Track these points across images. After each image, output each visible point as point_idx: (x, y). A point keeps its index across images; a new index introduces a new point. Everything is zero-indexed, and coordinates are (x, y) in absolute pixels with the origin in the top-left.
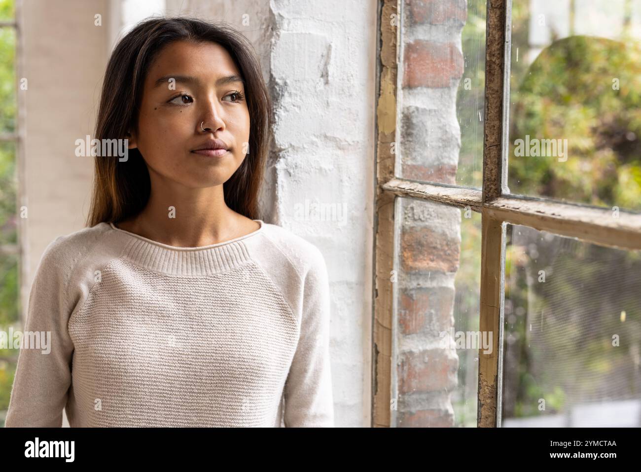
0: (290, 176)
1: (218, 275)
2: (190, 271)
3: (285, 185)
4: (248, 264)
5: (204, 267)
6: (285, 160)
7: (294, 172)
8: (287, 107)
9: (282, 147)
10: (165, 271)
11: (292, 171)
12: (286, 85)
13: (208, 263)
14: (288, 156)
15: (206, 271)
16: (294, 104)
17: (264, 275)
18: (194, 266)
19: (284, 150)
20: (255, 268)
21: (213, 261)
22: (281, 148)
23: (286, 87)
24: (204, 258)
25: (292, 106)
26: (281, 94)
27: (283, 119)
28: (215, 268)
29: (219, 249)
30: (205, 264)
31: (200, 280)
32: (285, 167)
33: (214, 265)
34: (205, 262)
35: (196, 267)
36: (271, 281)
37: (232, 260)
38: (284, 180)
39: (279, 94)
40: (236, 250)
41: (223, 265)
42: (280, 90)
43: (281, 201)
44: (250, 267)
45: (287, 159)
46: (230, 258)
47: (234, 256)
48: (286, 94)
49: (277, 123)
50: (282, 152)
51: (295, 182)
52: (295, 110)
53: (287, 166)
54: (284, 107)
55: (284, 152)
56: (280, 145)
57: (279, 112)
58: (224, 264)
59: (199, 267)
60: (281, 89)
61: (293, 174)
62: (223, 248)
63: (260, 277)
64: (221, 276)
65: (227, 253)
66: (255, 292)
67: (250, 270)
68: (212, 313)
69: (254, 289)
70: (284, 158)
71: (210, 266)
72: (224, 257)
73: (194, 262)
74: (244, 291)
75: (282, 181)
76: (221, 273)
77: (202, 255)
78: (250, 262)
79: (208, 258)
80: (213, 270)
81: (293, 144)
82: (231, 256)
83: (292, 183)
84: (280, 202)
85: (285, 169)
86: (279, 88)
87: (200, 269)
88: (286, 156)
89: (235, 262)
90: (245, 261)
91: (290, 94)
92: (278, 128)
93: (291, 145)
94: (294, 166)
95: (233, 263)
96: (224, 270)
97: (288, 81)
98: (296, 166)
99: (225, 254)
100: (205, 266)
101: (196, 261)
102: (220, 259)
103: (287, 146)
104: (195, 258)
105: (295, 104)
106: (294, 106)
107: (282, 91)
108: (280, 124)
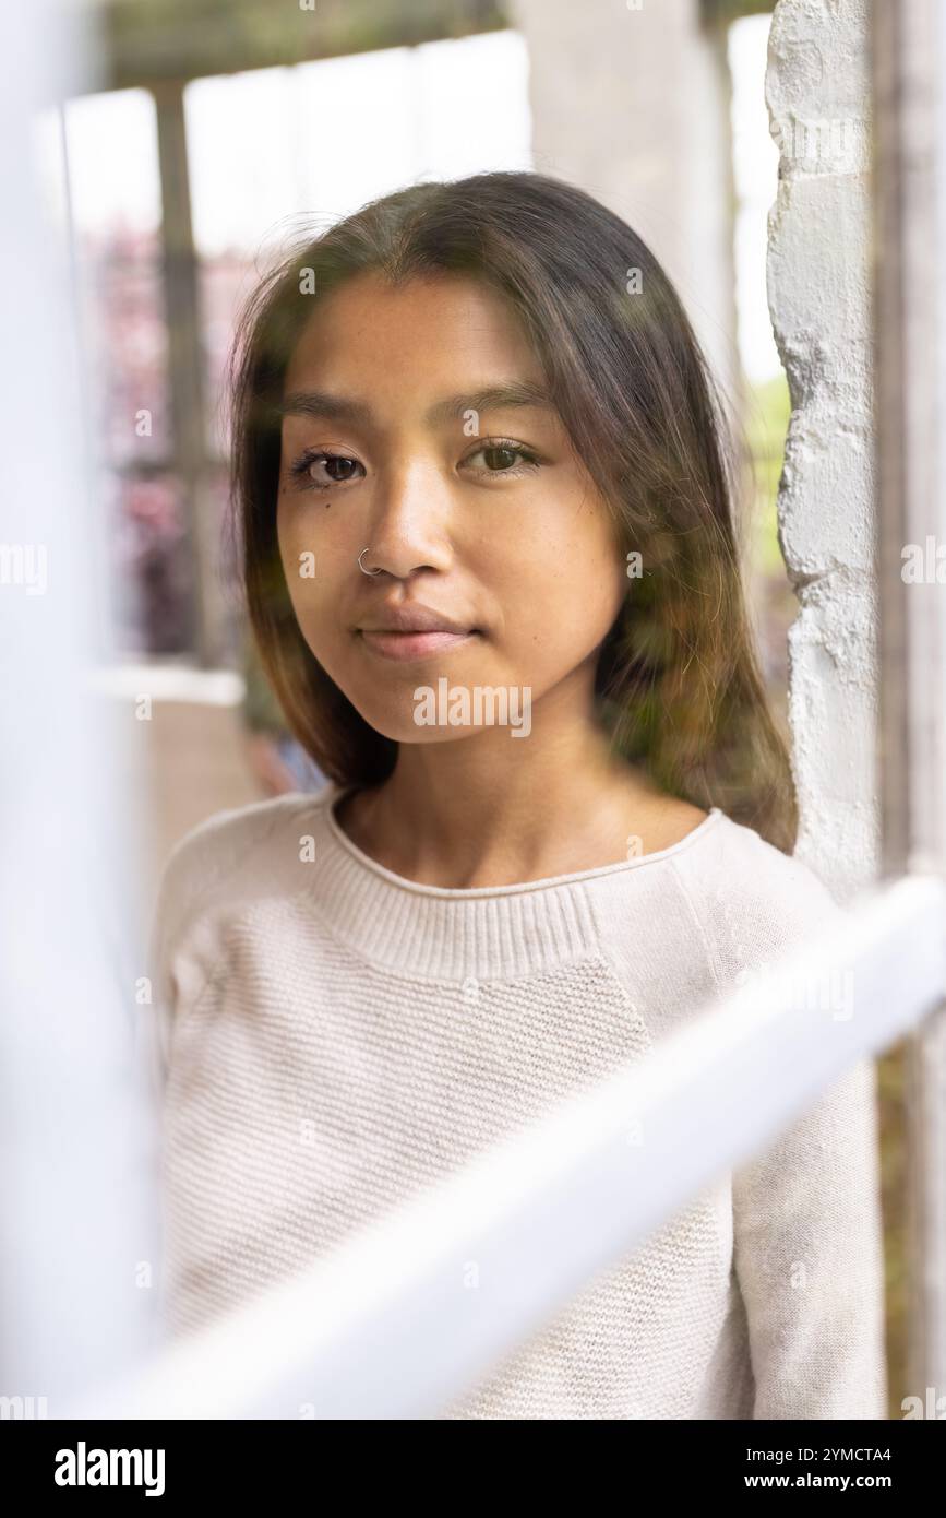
0: (835, 666)
1: (494, 985)
2: (426, 961)
3: (819, 696)
4: (586, 961)
5: (461, 955)
6: (818, 612)
7: (844, 653)
8: (821, 435)
9: (805, 570)
10: (369, 952)
11: (839, 651)
12: (819, 360)
13: (473, 943)
14: (828, 598)
15: (465, 967)
16: (843, 421)
17: (626, 1004)
18: (439, 945)
19: (816, 577)
20: (604, 977)
21: (489, 937)
22: (801, 572)
23: (819, 365)
24: (465, 924)
25: (840, 432)
26: (806, 389)
27: (805, 476)
28: (490, 960)
29: (510, 902)
30: (466, 945)
31: (443, 993)
32: (818, 635)
33: (489, 952)
34: (466, 940)
35: (443, 951)
36: (644, 1026)
37: (541, 944)
38: (816, 680)
39: (803, 391)
40: (558, 913)
41: (511, 955)
42: (803, 377)
43: (805, 747)
44: (590, 972)
45: (823, 609)
46: (535, 934)
47: (548, 933)
48: (820, 389)
49: (790, 490)
50: (809, 587)
51: (851, 687)
52: (847, 441)
53: (822, 631)
54: (813, 435)
55: (815, 585)
56: (800, 564)
57: (796, 450)
58: (516, 953)
59: (451, 951)
60: (807, 374)
61: (844, 658)
62: (521, 901)
63: (613, 1009)
64: (501, 987)
65: (530, 918)
66: (581, 1056)
67: (587, 980)
68: (446, 1102)
69: (583, 1047)
70: (816, 604)
71: (477, 952)
72: (519, 932)
73: (442, 932)
74: (550, 1047)
75: (807, 682)
76: (502, 980)
77: (463, 915)
78: (594, 954)
79: (477, 929)
80: (484, 965)
81: (840, 559)
82: (537, 930)
83: (840, 689)
84: (801, 750)
85: (818, 644)
86: (802, 369)
87: (450, 957)
88: (822, 597)
89: (549, 949)
90: (579, 950)
91: (832, 388)
92: (792, 505)
93: (836, 561)
94: (845, 634)
95: (542, 952)
96: (511, 971)
97: (825, 346)
98: (853, 634)
99: (524, 922)
100: (465, 953)
101: (446, 930)
102: (508, 936)
103: (822, 567)
104: (446, 921)
105: (848, 424)
106: (845, 429)
107: (810, 379)
108: (797, 491)
